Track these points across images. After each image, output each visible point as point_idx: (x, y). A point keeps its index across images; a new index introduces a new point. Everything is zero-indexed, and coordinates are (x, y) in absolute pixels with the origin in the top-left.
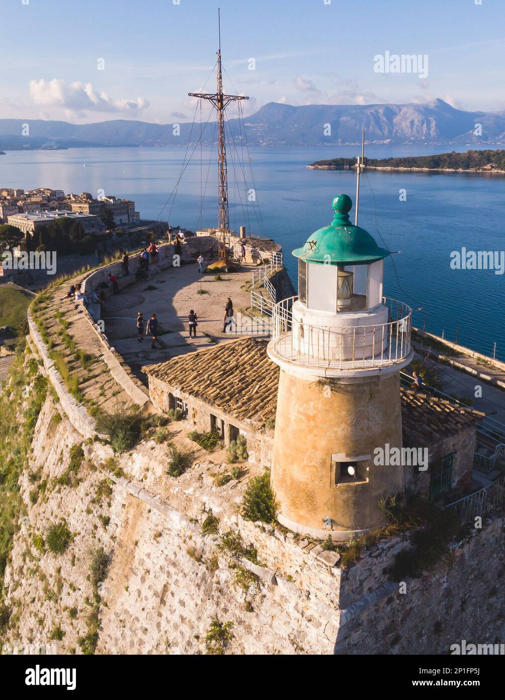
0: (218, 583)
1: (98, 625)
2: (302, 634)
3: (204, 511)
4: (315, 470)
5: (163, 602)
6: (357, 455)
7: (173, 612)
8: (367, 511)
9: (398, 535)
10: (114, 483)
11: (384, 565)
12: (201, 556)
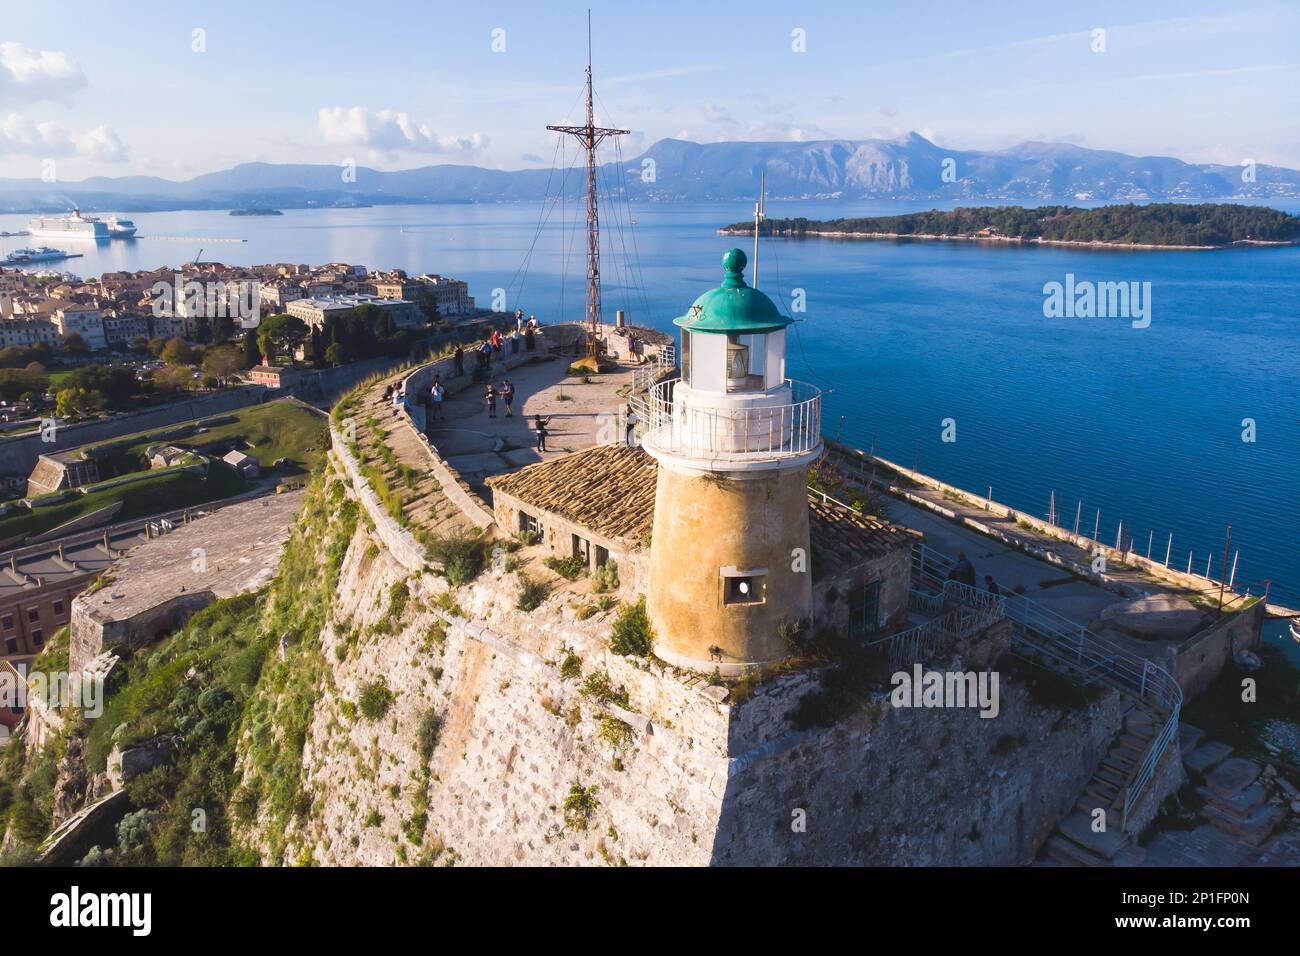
0: (580, 739)
1: (428, 805)
2: (683, 792)
3: (564, 650)
4: (699, 587)
5: (510, 768)
6: (751, 569)
7: (522, 780)
8: (764, 639)
9: (803, 672)
10: (449, 625)
11: (786, 709)
12: (560, 708)
